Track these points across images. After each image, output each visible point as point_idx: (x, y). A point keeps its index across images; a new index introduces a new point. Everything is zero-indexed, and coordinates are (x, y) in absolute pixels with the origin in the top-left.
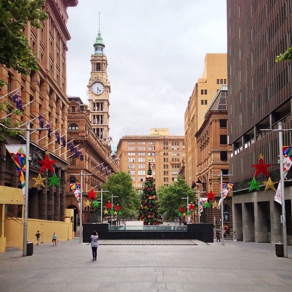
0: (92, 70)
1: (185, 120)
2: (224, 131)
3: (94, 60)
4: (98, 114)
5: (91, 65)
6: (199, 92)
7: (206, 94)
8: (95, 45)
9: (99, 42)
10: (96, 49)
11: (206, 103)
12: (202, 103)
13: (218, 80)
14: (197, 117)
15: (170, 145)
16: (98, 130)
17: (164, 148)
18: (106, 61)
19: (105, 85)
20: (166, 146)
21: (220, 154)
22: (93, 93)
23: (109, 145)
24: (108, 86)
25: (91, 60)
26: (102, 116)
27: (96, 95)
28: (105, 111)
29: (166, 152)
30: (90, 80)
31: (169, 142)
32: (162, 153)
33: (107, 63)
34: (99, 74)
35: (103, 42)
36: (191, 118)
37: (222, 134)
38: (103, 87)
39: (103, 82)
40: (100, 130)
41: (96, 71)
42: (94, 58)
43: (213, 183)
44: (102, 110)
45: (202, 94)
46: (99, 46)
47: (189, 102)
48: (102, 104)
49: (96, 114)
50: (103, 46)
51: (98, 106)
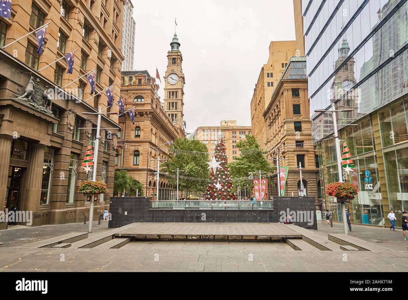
0: (168, 64)
1: (251, 108)
2: (296, 101)
3: (171, 56)
4: (173, 101)
5: (168, 60)
6: (266, 75)
7: (272, 76)
8: (171, 44)
9: (175, 41)
10: (173, 47)
11: (272, 85)
12: (269, 85)
13: (283, 64)
14: (264, 98)
15: (238, 134)
16: (173, 115)
17: (233, 137)
18: (181, 56)
19: (179, 76)
20: (234, 135)
21: (293, 125)
22: (168, 83)
23: (182, 129)
24: (182, 77)
25: (168, 56)
26: (176, 103)
27: (171, 85)
28: (179, 98)
29: (234, 140)
30: (166, 72)
31: (237, 131)
32: (231, 141)
33: (182, 58)
34: (175, 68)
35: (179, 42)
36: (258, 101)
37: (295, 103)
38: (177, 78)
39: (178, 74)
40: (174, 115)
41: (172, 65)
42: (170, 54)
43: (287, 156)
44: (176, 97)
45: (268, 76)
46: (175, 44)
47: (255, 90)
48: (176, 92)
49: (171, 101)
50: (179, 44)
51: (173, 95)
